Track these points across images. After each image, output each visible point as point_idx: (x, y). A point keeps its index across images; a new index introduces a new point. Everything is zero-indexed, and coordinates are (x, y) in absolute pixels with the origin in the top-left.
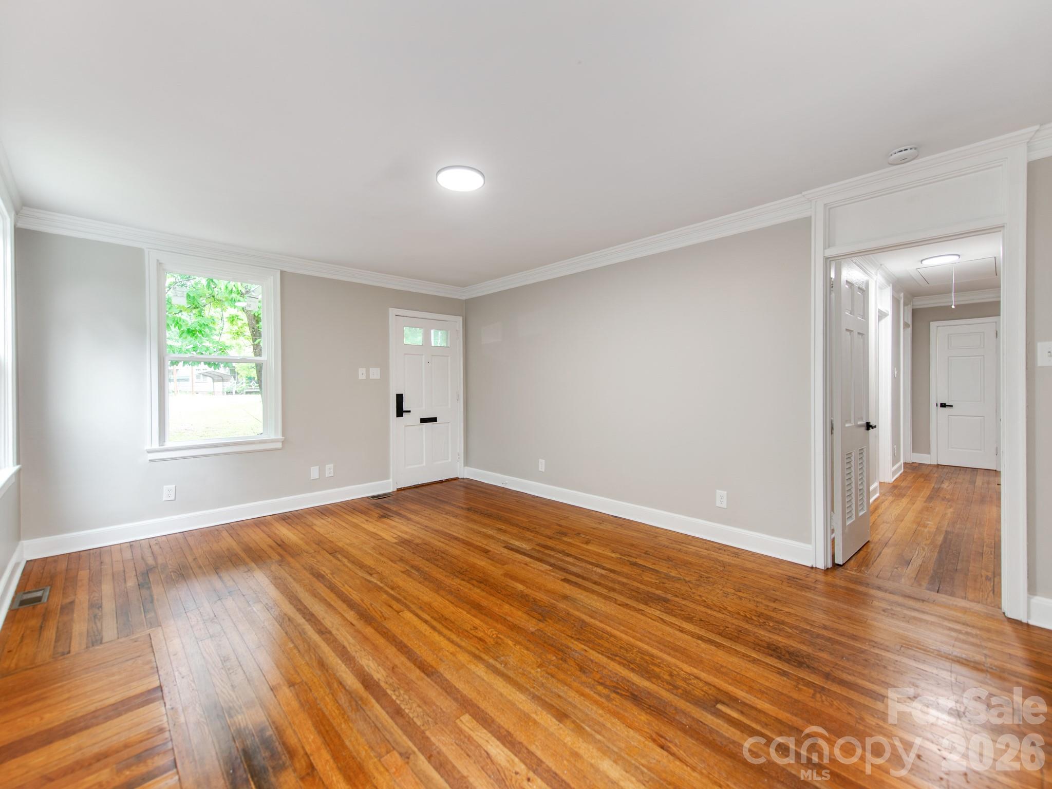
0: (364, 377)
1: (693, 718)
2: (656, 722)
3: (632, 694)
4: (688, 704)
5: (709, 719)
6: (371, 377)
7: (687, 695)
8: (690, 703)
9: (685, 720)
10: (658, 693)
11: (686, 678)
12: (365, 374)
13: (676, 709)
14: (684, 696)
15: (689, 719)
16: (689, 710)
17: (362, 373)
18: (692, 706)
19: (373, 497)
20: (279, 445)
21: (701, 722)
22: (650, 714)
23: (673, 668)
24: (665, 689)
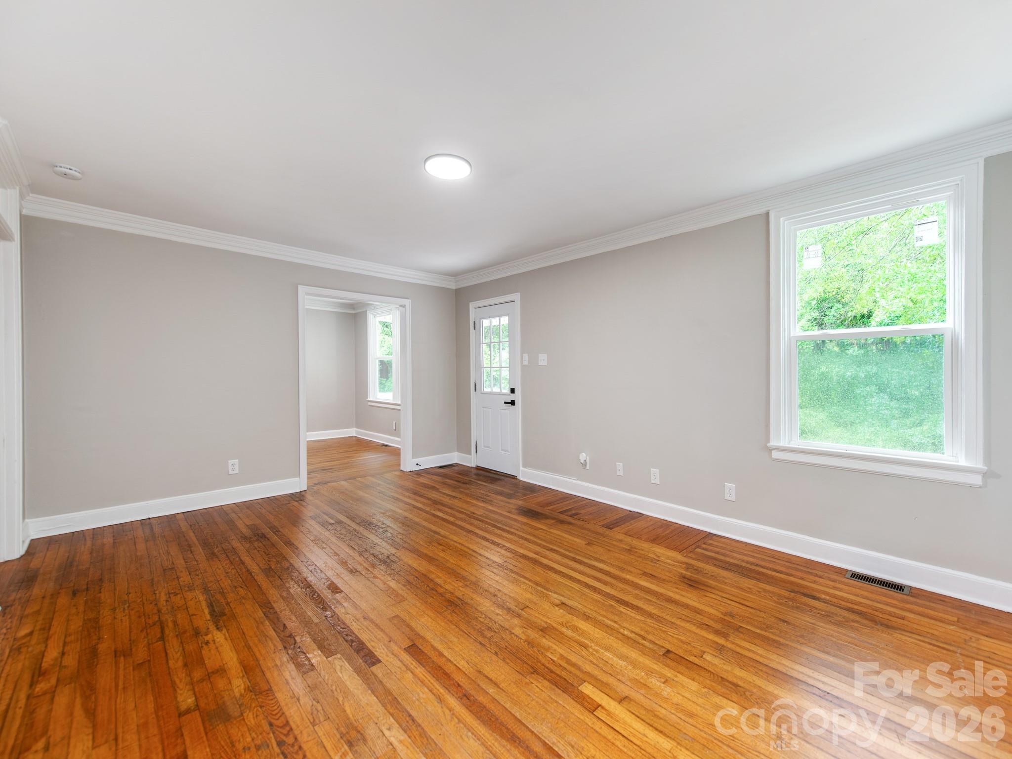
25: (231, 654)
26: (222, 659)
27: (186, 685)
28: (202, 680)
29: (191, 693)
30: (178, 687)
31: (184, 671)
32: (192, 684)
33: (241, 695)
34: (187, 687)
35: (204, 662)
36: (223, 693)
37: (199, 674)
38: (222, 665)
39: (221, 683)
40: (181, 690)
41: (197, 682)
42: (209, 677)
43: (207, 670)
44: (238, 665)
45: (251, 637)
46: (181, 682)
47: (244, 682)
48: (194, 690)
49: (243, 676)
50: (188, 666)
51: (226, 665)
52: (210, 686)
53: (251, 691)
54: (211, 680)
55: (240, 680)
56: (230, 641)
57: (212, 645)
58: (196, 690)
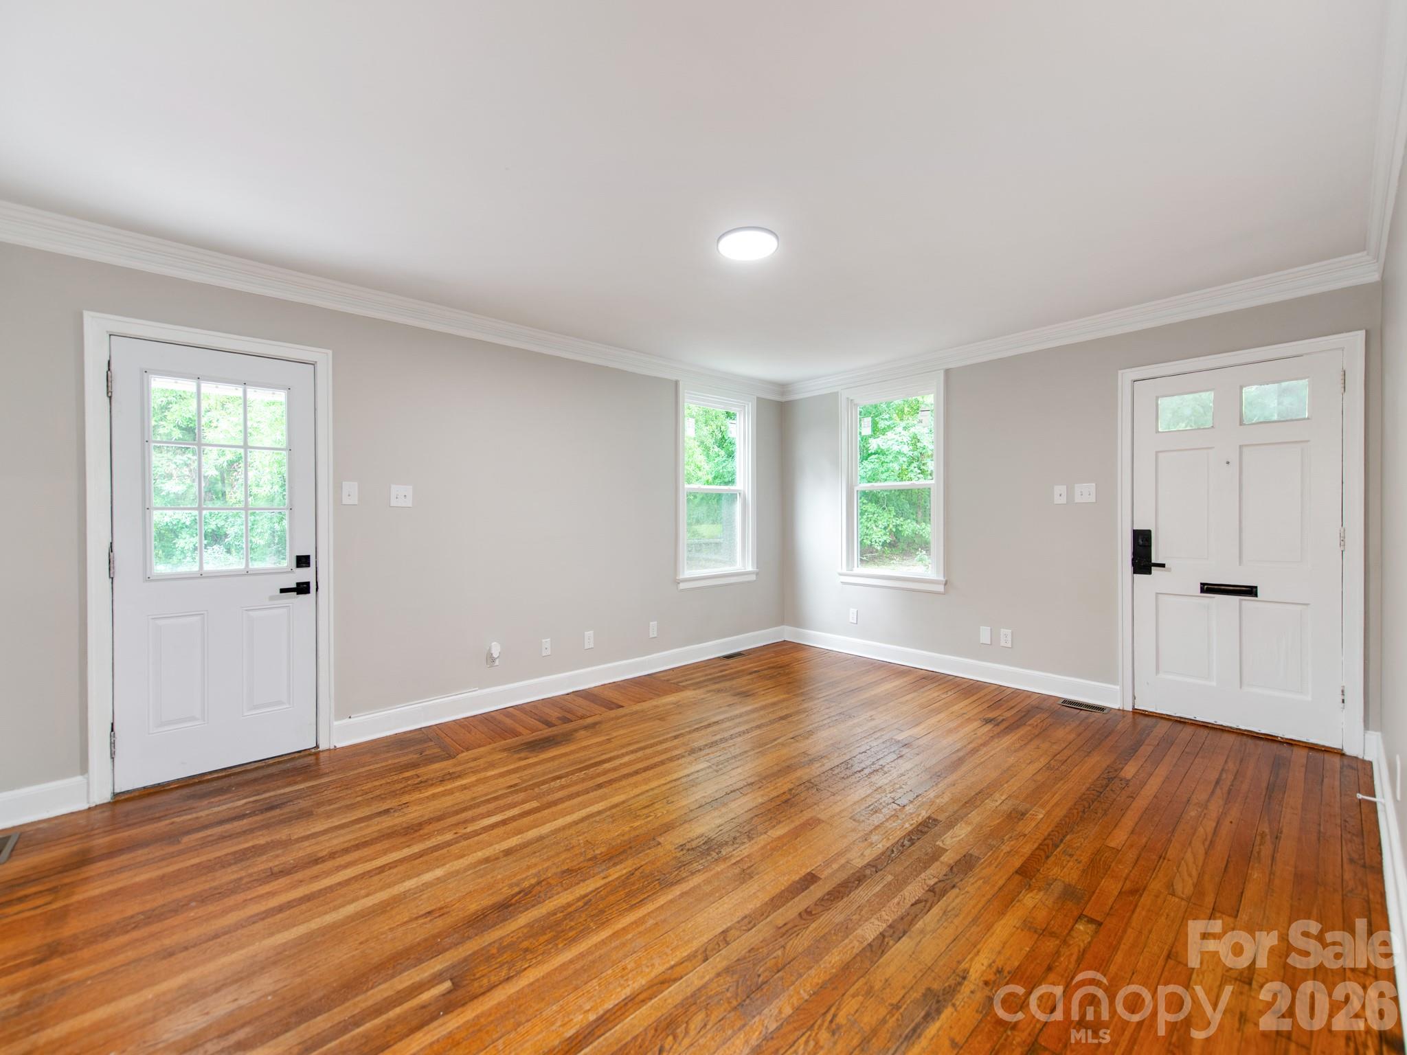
0: (1063, 500)
1: (447, 950)
2: (462, 916)
3: (511, 905)
4: (470, 952)
5: (437, 965)
6: (1078, 499)
7: (484, 956)
8: (470, 955)
9: (449, 941)
10: (501, 928)
11: (514, 965)
12: (1064, 494)
13: (469, 938)
14: (484, 952)
15: (448, 946)
16: (461, 950)
17: (1059, 494)
18: (464, 955)
19: (1065, 701)
20: (941, 588)
21: (436, 956)
22: (474, 914)
23: (540, 958)
24: (504, 937)
25: (997, 931)
26: (1012, 935)
27: (1070, 945)
28: (1053, 935)
29: (1074, 934)
30: (1079, 951)
31: (1057, 964)
32: (1065, 941)
33: (1040, 890)
34: (1071, 942)
35: (1029, 952)
36: (1050, 906)
37: (1048, 944)
38: (1019, 930)
39: (1041, 916)
40: (1079, 946)
41: (1058, 937)
42: (1044, 930)
43: (1038, 939)
44: (1008, 914)
45: (957, 927)
46: (1072, 954)
47: (1025, 897)
48: (1068, 934)
49: (1018, 901)
50: (1049, 965)
51: (1017, 926)
52: (1052, 922)
53: (1030, 885)
54: (1045, 926)
55: (1025, 901)
56: (978, 947)
57: (999, 963)
58: (1067, 931)
